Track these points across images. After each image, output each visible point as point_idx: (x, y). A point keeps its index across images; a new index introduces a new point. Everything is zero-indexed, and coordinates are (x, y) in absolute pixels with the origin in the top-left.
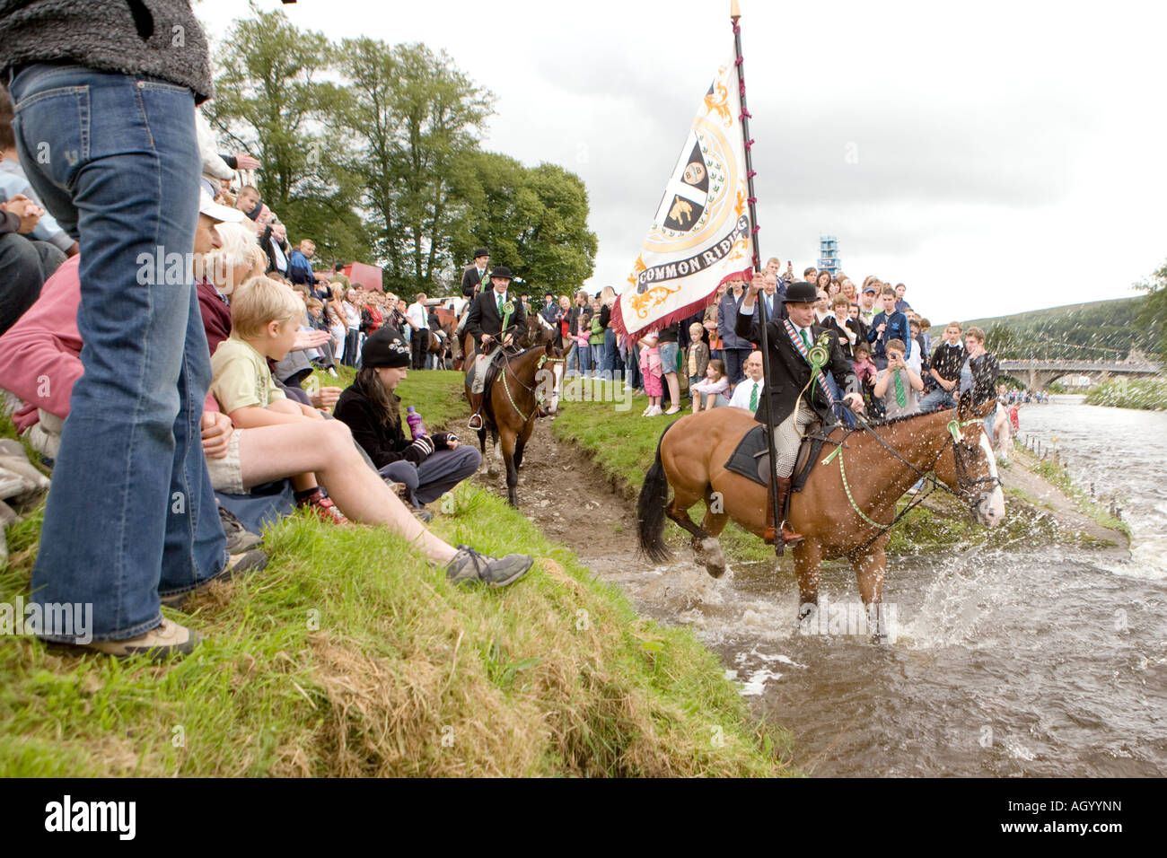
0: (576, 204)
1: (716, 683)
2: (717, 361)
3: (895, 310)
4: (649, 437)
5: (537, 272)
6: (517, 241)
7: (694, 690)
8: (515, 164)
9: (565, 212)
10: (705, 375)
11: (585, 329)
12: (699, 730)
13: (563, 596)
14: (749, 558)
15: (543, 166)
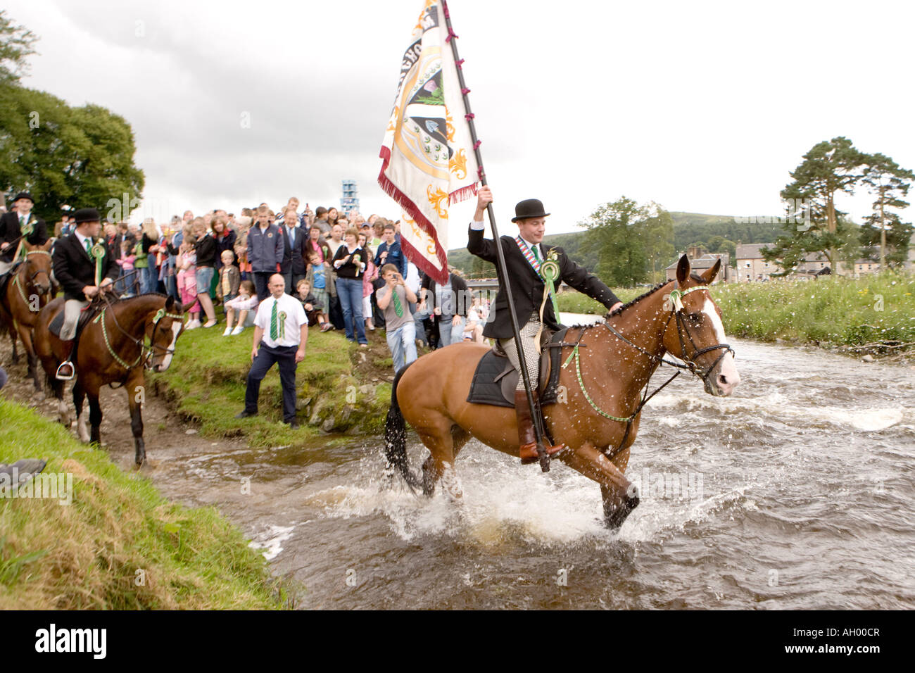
0: (121, 142)
1: (239, 551)
2: (247, 283)
3: (394, 241)
4: (189, 347)
5: (85, 202)
6: (64, 173)
7: (216, 558)
8: (60, 103)
9: (112, 150)
10: (238, 294)
11: (129, 254)
12: (216, 592)
13: (82, 492)
14: (277, 444)
15: (88, 107)
